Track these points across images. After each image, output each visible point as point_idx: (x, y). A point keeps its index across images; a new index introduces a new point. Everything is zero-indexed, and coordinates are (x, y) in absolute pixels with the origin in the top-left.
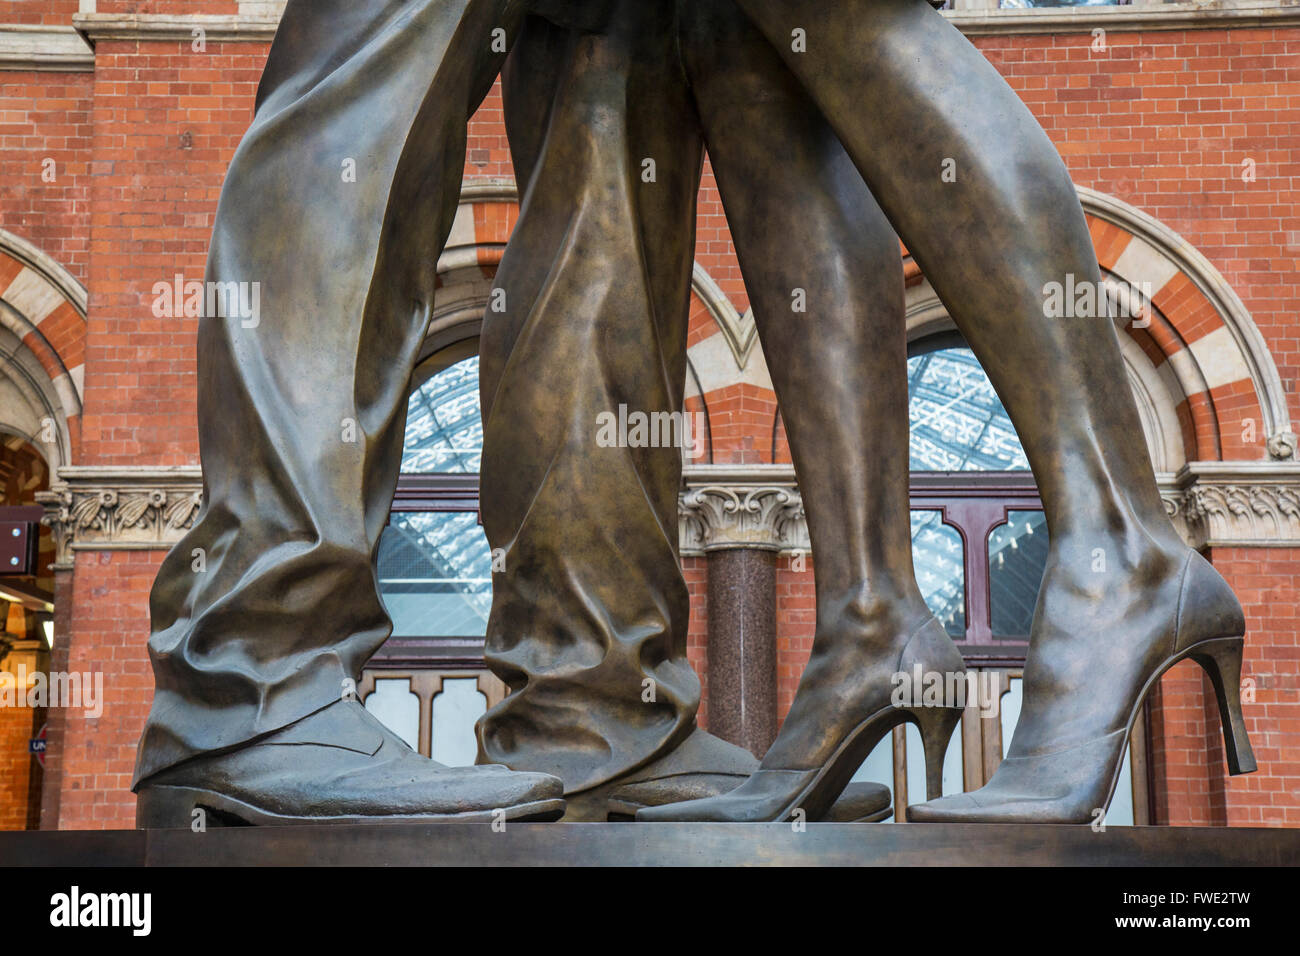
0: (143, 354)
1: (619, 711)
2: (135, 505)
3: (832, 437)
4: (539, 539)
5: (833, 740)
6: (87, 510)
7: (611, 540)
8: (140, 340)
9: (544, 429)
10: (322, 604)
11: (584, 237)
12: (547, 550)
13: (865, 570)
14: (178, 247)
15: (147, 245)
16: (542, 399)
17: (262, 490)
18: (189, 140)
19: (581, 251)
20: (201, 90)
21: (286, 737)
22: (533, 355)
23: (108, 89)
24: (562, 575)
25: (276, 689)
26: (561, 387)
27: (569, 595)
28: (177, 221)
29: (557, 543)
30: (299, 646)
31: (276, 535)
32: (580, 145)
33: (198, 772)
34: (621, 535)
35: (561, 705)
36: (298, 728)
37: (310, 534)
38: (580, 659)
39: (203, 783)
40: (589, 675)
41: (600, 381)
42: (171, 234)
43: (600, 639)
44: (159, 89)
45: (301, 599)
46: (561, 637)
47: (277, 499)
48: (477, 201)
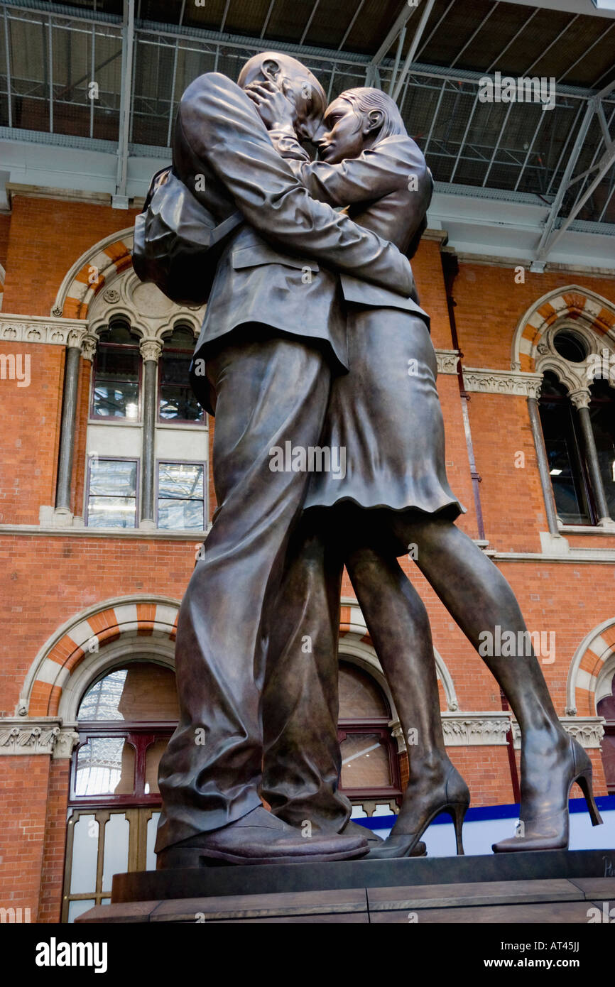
1: (323, 813)
3: (414, 694)
4: (290, 738)
5: (423, 821)
7: (319, 738)
9: (292, 692)
10: (245, 765)
11: (308, 611)
12: (294, 744)
13: (430, 749)
14: (9, 620)
16: (291, 679)
17: (219, 714)
19: (307, 617)
20: (22, 555)
21: (239, 823)
22: (289, 660)
24: (299, 754)
25: (234, 802)
26: (298, 674)
27: (302, 763)
29: (297, 739)
30: (235, 784)
31: (226, 733)
32: (305, 574)
33: (201, 841)
34: (323, 735)
35: (300, 811)
36: (244, 819)
37: (242, 733)
38: (308, 790)
39: (203, 846)
40: (313, 797)
41: (315, 671)
43: (317, 782)
45: (238, 762)
46: (298, 781)
47: (225, 718)
48: (139, 603)
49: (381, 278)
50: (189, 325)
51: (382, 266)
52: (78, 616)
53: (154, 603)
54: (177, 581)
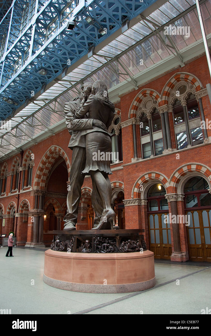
0: (128, 190)
2: (128, 202)
6: (125, 204)
8: (127, 189)
14: (129, 182)
15: (127, 182)
18: (129, 173)
20: (130, 169)
23: (124, 170)
28: (129, 179)
42: (129, 181)
44: (127, 169)
48: (148, 174)
49: (86, 128)
50: (154, 108)
51: (86, 126)
52: (138, 179)
53: (151, 173)
54: (155, 167)
